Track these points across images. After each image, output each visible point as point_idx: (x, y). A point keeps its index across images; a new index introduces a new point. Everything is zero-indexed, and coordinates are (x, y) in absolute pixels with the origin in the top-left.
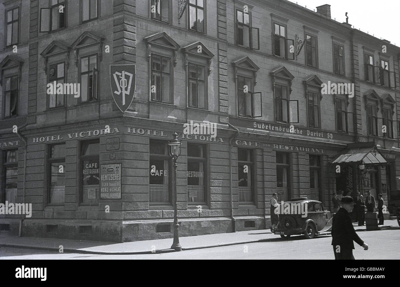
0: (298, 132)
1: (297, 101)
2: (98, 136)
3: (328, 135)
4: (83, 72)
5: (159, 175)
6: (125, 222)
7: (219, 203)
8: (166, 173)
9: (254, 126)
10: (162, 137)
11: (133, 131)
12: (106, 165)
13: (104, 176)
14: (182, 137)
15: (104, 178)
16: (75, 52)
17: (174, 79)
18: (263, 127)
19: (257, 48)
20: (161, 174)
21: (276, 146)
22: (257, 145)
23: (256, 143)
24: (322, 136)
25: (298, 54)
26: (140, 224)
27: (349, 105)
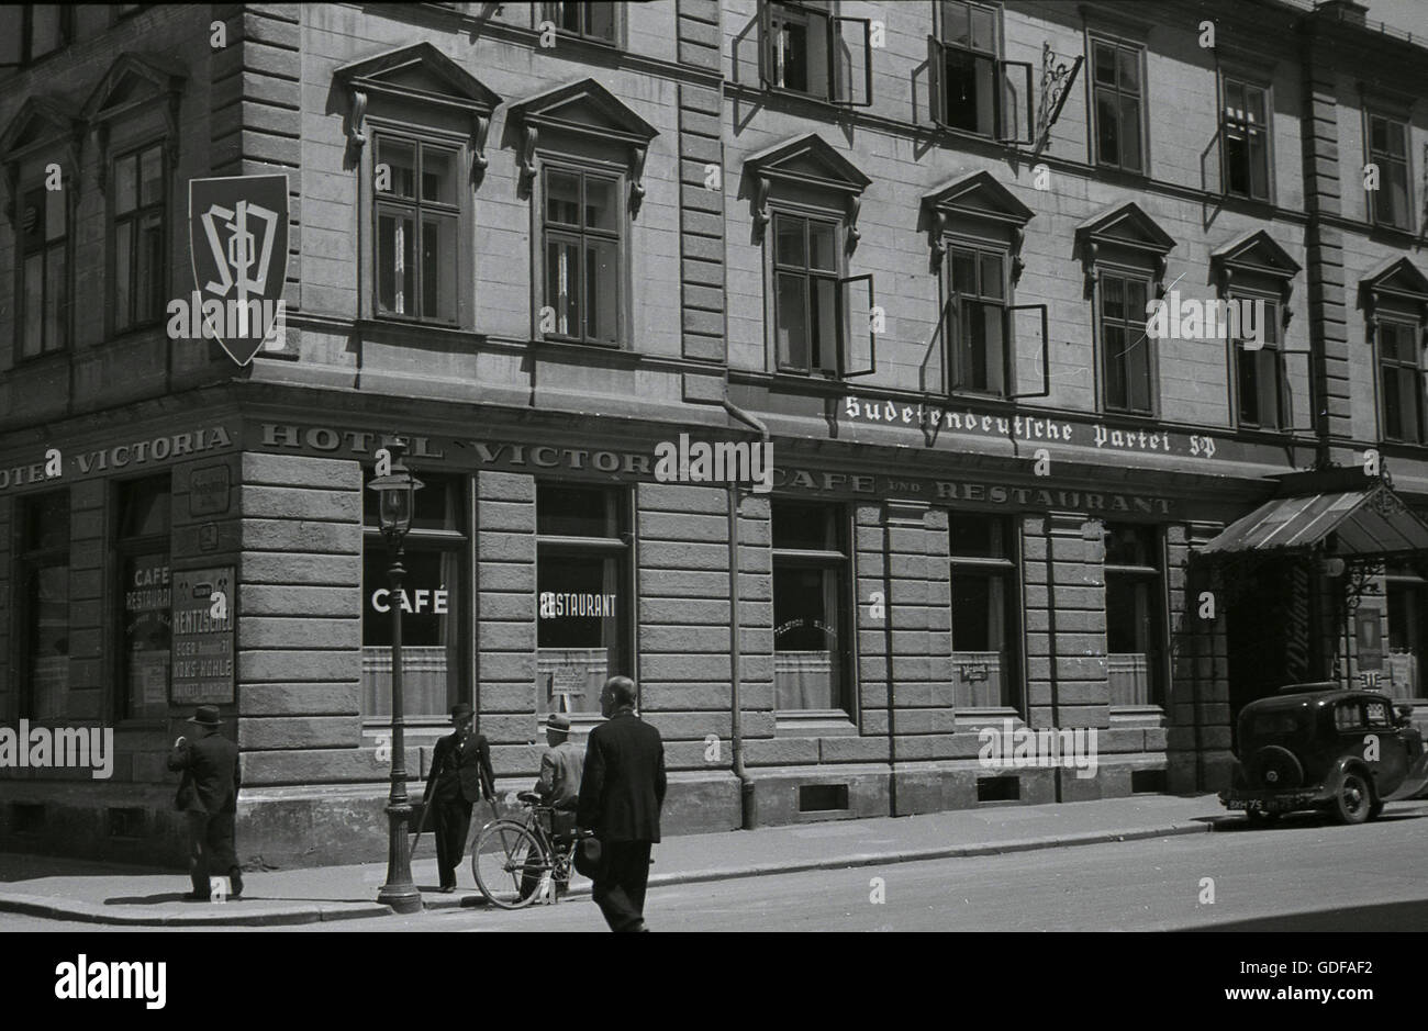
0: (1052, 431)
1: (1040, 310)
2: (165, 462)
3: (1194, 443)
4: (122, 212)
5: (410, 611)
6: (250, 795)
7: (683, 717)
8: (443, 602)
9: (850, 412)
10: (421, 461)
11: (284, 438)
12: (189, 574)
13: (184, 616)
14: (512, 457)
15: (184, 623)
16: (94, 135)
17: (477, 230)
18: (891, 414)
19: (864, 101)
20: (422, 607)
21: (947, 487)
22: (861, 486)
23: (856, 479)
24: (1167, 448)
25: (1054, 121)
26: (315, 801)
27: (1294, 321)
